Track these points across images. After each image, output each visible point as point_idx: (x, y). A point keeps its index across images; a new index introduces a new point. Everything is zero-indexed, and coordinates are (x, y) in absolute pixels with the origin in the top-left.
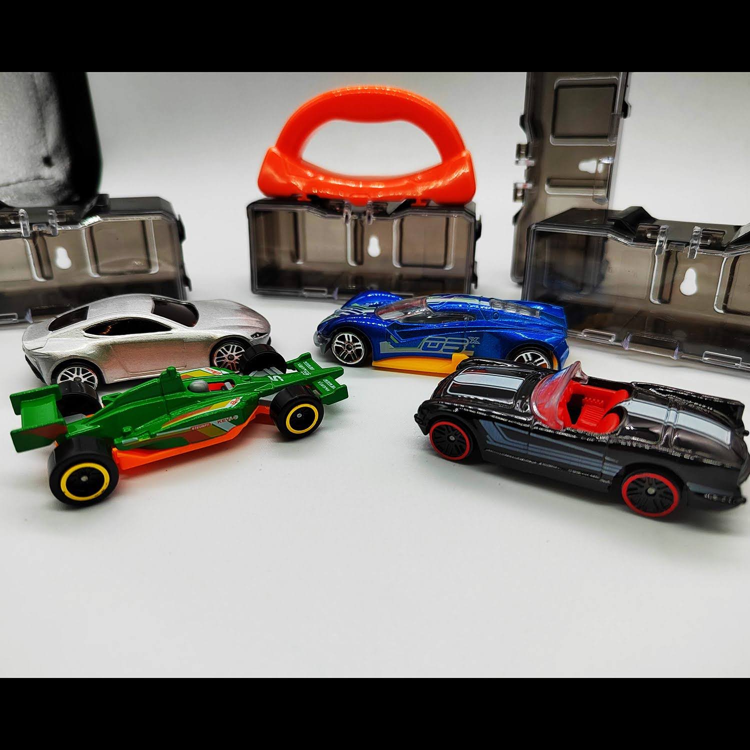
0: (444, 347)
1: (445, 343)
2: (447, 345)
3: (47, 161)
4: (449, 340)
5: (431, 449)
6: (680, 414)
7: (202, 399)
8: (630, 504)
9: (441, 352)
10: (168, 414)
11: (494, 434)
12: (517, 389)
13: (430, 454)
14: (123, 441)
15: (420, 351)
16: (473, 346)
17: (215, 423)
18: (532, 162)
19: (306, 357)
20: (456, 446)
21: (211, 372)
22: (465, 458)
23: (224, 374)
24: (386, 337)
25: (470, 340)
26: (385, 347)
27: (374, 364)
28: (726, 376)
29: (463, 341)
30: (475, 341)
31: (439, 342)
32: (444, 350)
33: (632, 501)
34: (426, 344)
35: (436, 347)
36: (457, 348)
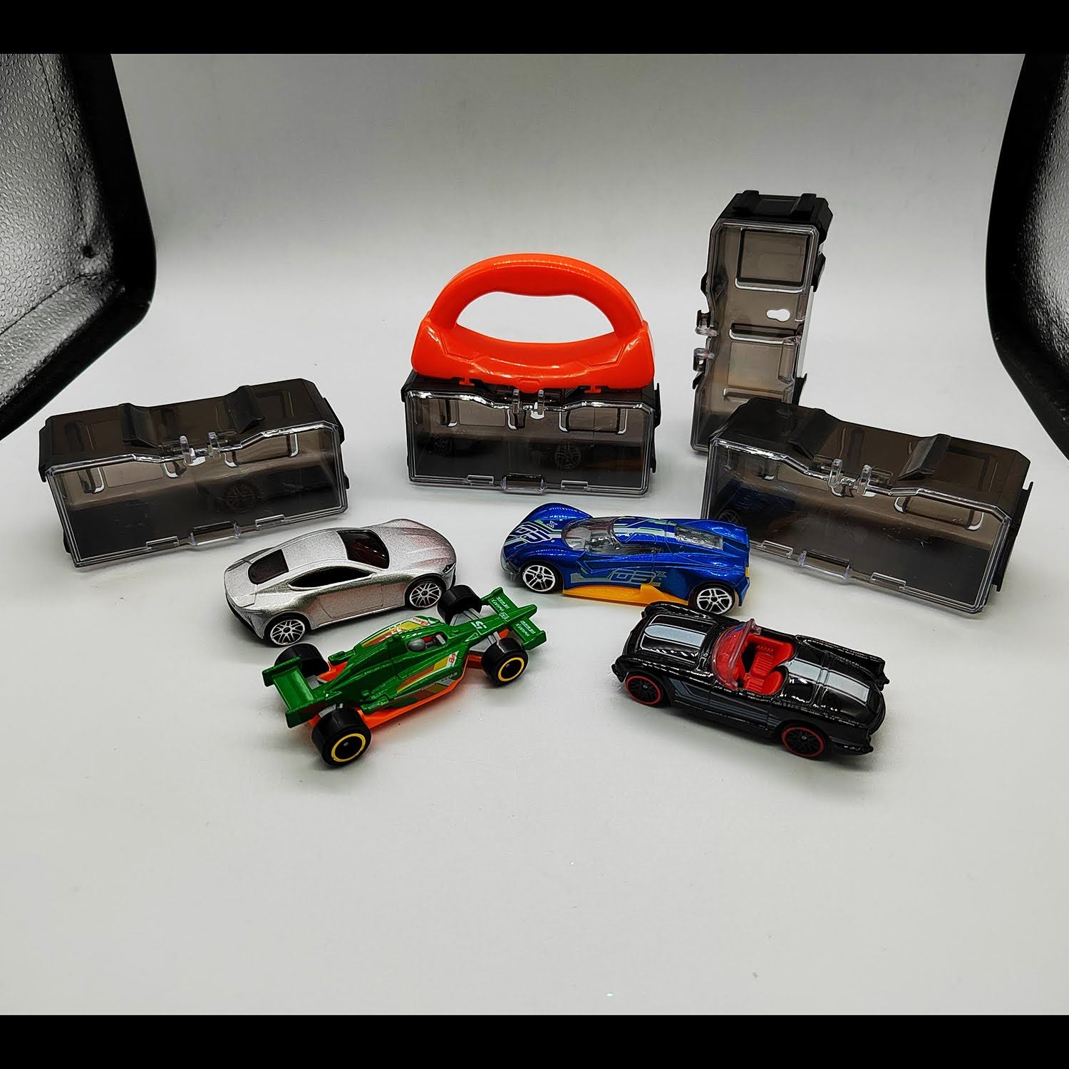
0: (632, 578)
1: (633, 575)
2: (635, 577)
3: (88, 252)
4: (637, 573)
5: (626, 693)
6: (831, 673)
7: (423, 658)
8: (786, 744)
9: (629, 582)
10: (397, 675)
11: (681, 689)
12: (700, 646)
13: (626, 697)
14: (369, 708)
15: (610, 580)
16: (660, 579)
17: (439, 682)
18: (714, 333)
19: (499, 593)
20: (648, 693)
21: (420, 623)
22: (659, 702)
23: (431, 625)
24: (576, 568)
25: (657, 574)
26: (575, 577)
27: (564, 592)
28: (891, 597)
29: (651, 574)
30: (663, 574)
31: (627, 574)
32: (632, 581)
33: (789, 743)
34: (615, 575)
35: (625, 578)
36: (645, 580)
